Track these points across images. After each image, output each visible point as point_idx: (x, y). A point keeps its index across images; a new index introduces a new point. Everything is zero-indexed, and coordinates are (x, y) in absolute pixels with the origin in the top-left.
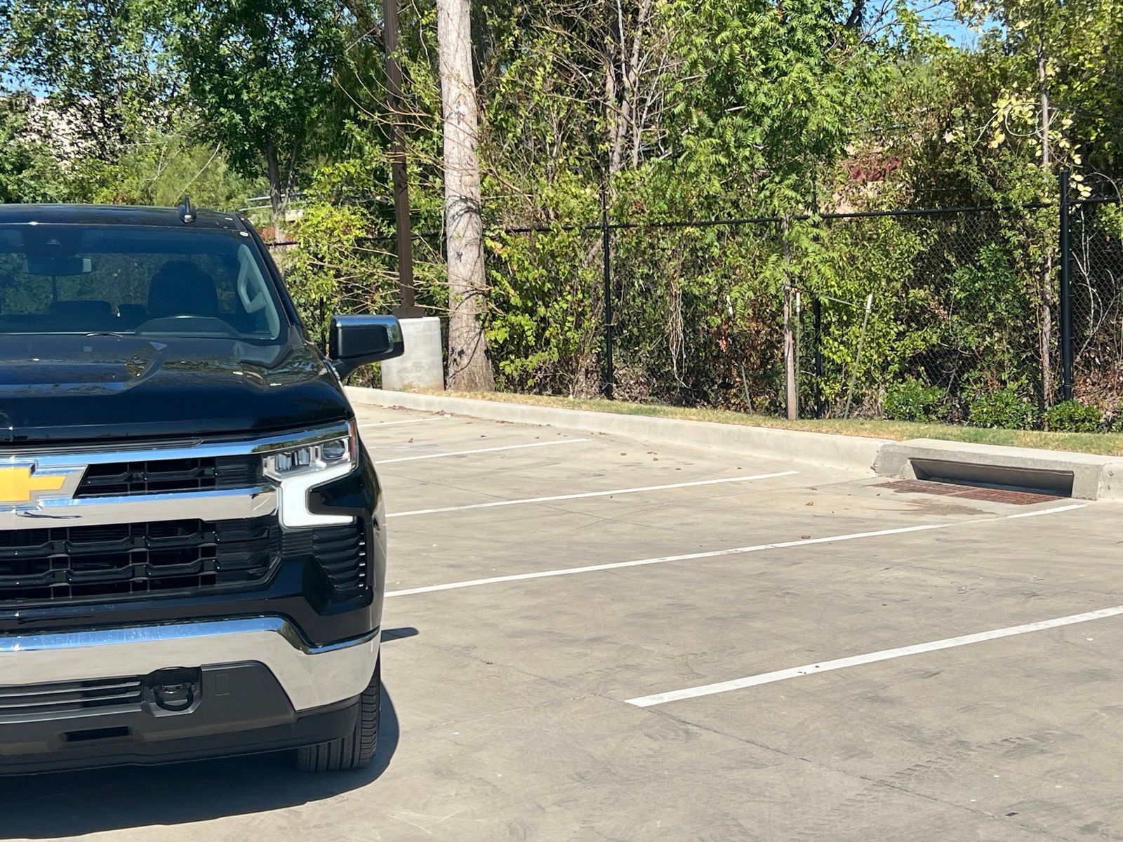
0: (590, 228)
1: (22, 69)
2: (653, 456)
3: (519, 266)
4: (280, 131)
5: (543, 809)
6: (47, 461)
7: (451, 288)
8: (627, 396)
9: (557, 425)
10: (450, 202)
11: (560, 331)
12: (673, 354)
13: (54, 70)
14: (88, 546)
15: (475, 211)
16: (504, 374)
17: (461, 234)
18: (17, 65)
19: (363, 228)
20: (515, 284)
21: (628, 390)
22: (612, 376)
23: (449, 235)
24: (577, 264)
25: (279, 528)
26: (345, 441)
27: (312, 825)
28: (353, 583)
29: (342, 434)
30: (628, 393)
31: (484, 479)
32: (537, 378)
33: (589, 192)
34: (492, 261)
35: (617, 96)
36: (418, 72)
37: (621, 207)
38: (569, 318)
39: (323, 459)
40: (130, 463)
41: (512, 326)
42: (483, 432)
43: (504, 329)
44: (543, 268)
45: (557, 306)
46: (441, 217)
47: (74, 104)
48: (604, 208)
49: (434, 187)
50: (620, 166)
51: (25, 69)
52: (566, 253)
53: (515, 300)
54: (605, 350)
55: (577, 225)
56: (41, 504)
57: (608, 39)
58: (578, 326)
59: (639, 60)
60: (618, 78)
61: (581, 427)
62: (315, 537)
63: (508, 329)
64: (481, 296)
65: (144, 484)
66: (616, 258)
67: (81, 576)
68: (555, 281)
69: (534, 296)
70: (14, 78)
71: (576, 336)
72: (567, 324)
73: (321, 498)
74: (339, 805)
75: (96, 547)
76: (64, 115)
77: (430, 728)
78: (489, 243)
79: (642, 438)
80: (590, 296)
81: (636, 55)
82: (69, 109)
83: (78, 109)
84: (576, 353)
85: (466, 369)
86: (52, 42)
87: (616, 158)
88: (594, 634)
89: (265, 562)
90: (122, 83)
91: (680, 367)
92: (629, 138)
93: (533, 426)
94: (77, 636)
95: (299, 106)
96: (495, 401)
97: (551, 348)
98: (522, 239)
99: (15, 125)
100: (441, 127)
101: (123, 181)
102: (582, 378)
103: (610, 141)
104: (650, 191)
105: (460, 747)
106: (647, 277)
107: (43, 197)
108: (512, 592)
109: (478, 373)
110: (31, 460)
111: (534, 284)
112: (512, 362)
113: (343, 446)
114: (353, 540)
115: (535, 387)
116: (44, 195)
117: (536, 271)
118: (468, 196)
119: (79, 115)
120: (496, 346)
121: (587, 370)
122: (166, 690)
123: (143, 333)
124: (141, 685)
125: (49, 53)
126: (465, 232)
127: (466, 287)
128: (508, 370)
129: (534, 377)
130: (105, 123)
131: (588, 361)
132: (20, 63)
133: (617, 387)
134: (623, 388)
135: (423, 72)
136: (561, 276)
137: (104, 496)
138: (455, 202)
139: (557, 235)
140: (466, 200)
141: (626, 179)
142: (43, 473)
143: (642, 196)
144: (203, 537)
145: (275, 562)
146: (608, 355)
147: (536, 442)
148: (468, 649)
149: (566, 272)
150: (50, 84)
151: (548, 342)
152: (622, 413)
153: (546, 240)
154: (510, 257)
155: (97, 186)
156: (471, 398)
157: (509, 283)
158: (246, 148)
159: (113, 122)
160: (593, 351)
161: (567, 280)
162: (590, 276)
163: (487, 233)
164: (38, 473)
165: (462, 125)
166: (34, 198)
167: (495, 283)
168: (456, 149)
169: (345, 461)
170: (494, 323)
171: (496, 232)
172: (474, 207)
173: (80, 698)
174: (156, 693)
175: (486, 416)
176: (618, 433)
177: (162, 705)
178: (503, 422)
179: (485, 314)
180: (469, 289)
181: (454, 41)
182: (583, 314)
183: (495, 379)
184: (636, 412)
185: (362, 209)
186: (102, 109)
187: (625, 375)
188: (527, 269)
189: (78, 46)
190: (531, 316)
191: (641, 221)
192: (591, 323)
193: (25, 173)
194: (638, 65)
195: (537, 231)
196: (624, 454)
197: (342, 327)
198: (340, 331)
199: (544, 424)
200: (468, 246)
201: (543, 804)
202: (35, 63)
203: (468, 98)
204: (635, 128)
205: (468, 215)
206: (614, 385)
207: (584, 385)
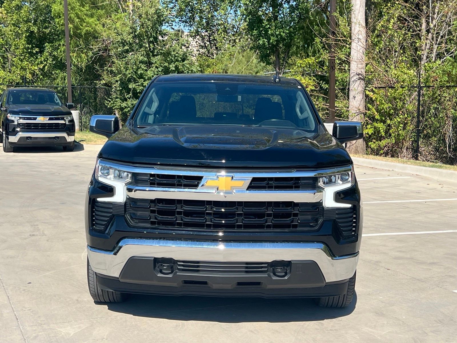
0: (412, 87)
1: (180, 21)
2: (441, 186)
3: (380, 102)
4: (281, 45)
5: (427, 333)
6: (238, 175)
7: (350, 111)
8: (425, 159)
9: (396, 170)
10: (352, 75)
11: (396, 130)
12: (447, 142)
13: (192, 21)
14: (251, 209)
15: (362, 79)
16: (370, 148)
17: (356, 89)
18: (178, 19)
19: (313, 85)
20: (378, 110)
21: (425, 157)
22: (418, 151)
23: (350, 89)
24: (405, 103)
25: (323, 207)
26: (350, 173)
27: (329, 329)
28: (350, 232)
29: (348, 170)
30: (425, 158)
31: (368, 191)
32: (384, 150)
33: (412, 72)
34: (369, 100)
35: (426, 31)
36: (342, 22)
37: (427, 79)
38: (401, 125)
39: (341, 180)
40: (275, 178)
41: (375, 128)
42: (365, 171)
43: (372, 129)
44: (390, 104)
45: (395, 120)
46: (347, 81)
47: (199, 35)
48: (419, 79)
49: (345, 69)
50: (426, 61)
51: (181, 21)
52: (401, 98)
53: (377, 117)
54: (416, 139)
55: (406, 86)
56: (234, 191)
57: (424, 7)
58: (404, 129)
59: (437, 16)
60: (428, 23)
61: (407, 171)
62: (337, 212)
63: (373, 129)
64: (362, 115)
65: (273, 186)
66: (423, 100)
67: (247, 221)
68: (395, 109)
69: (386, 115)
70: (177, 24)
71: (403, 133)
72: (400, 128)
73: (340, 196)
74: (338, 322)
75: (254, 210)
76: (195, 39)
77: (369, 294)
78: (367, 93)
79: (436, 178)
80: (410, 116)
81: (436, 14)
82: (197, 37)
83: (200, 37)
84: (403, 140)
85: (354, 145)
86: (192, 10)
87: (425, 58)
88: (432, 261)
89: (317, 221)
90: (218, 27)
91: (449, 148)
92: (431, 49)
93: (386, 170)
94: (245, 244)
95: (290, 36)
96: (368, 159)
97: (391, 138)
98: (382, 91)
99: (183, 43)
100: (350, 44)
101: (216, 66)
102: (405, 151)
103: (422, 50)
104: (441, 72)
105: (384, 304)
106: (436, 109)
107: (191, 71)
108: (391, 240)
109: (360, 147)
110: (232, 174)
111: (386, 110)
112: (374, 143)
113: (349, 176)
114: (351, 214)
115: (383, 154)
116: (192, 71)
117: (387, 105)
118: (360, 73)
119: (200, 39)
120: (368, 136)
121: (407, 147)
122: (277, 269)
123: (263, 126)
124: (268, 266)
125: (191, 14)
126: (358, 88)
127: (356, 111)
128: (372, 146)
129: (383, 149)
130: (210, 42)
131: (408, 144)
132: (179, 19)
133: (420, 155)
134: (423, 156)
135: (344, 21)
136: (398, 107)
137: (258, 190)
138: (354, 76)
139: (397, 90)
140: (359, 74)
141: (429, 67)
142: (236, 180)
143: (437, 74)
144: (294, 209)
145: (320, 221)
146: (417, 141)
147: (388, 177)
148: (377, 263)
149: (400, 106)
150: (190, 27)
151: (390, 135)
152: (427, 167)
153: (392, 91)
154: (376, 98)
155: (206, 67)
156: (357, 157)
157: (375, 109)
158: (268, 53)
159: (213, 41)
160: (411, 140)
161: (400, 109)
162: (411, 107)
163: (367, 88)
164: (234, 180)
165: (360, 43)
166: (188, 71)
167: (369, 109)
168: (356, 53)
169: (349, 182)
170: (367, 126)
171: (371, 88)
172: (362, 78)
173: (245, 269)
174: (273, 269)
175: (365, 165)
176: (424, 175)
177: (275, 274)
178: (372, 168)
179: (364, 122)
180: (358, 111)
181: (358, 8)
182: (407, 123)
183: (366, 149)
184: (432, 166)
185: (314, 78)
186: (209, 37)
187: (424, 150)
188: (383, 104)
189: (201, 11)
190: (384, 123)
191: (436, 85)
192: (410, 127)
193: (186, 62)
194: (437, 18)
195: (389, 88)
196: (428, 184)
197: (339, 126)
198: (338, 128)
199: (391, 169)
200: (358, 94)
201: (426, 331)
202: (185, 18)
203: (362, 32)
204: (434, 45)
205: (360, 81)
206: (419, 154)
207: (405, 154)
